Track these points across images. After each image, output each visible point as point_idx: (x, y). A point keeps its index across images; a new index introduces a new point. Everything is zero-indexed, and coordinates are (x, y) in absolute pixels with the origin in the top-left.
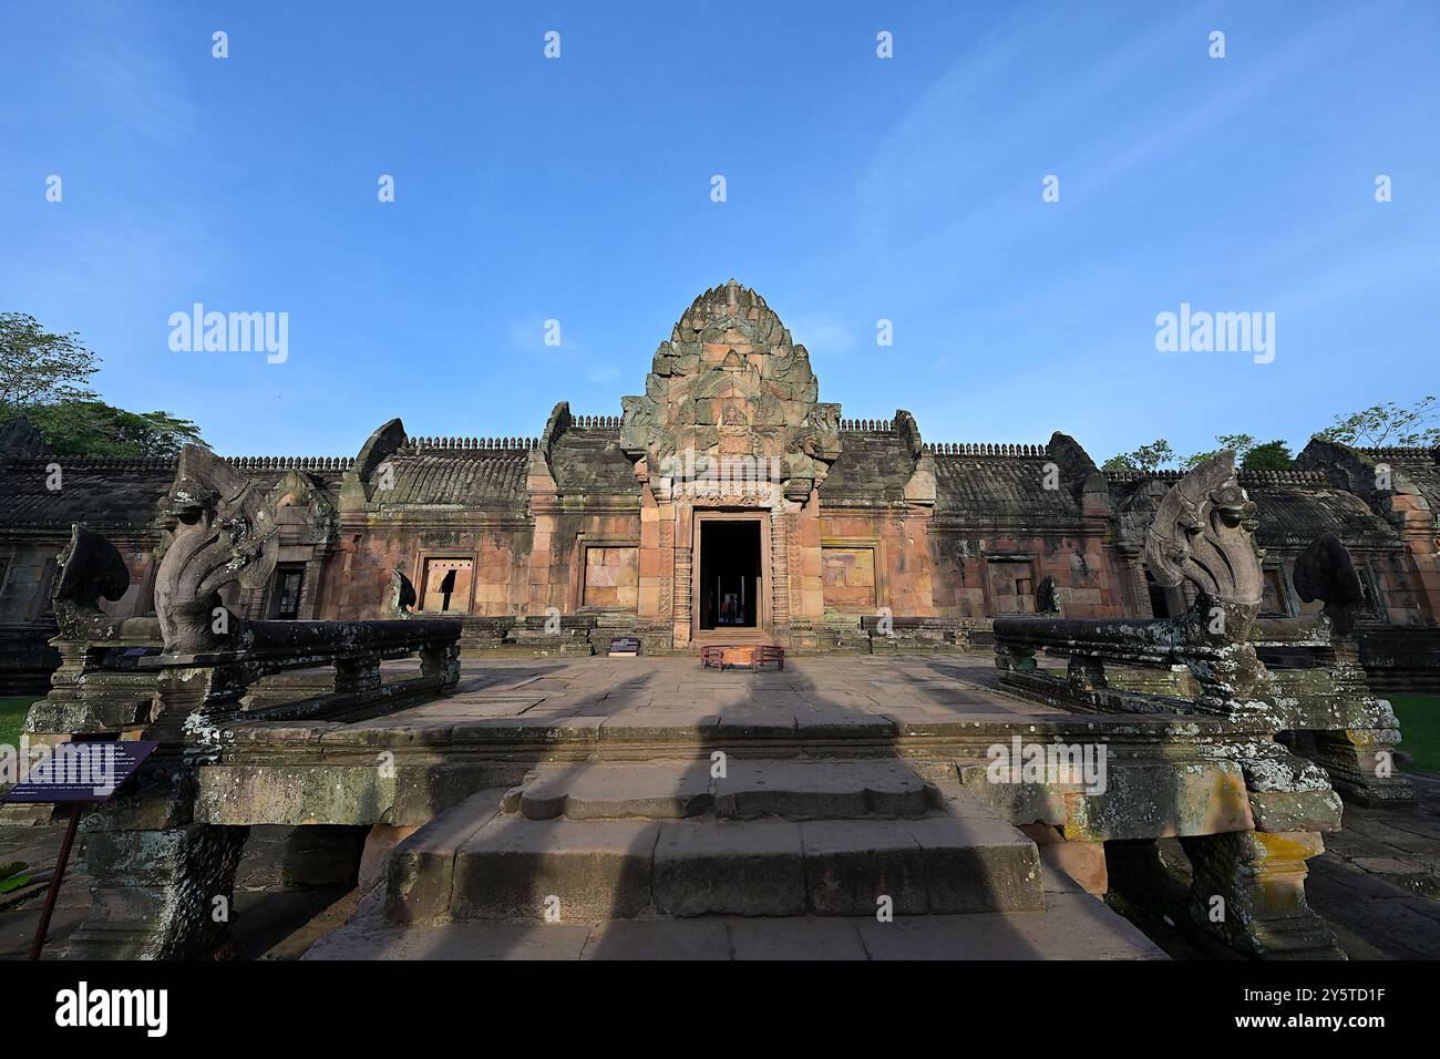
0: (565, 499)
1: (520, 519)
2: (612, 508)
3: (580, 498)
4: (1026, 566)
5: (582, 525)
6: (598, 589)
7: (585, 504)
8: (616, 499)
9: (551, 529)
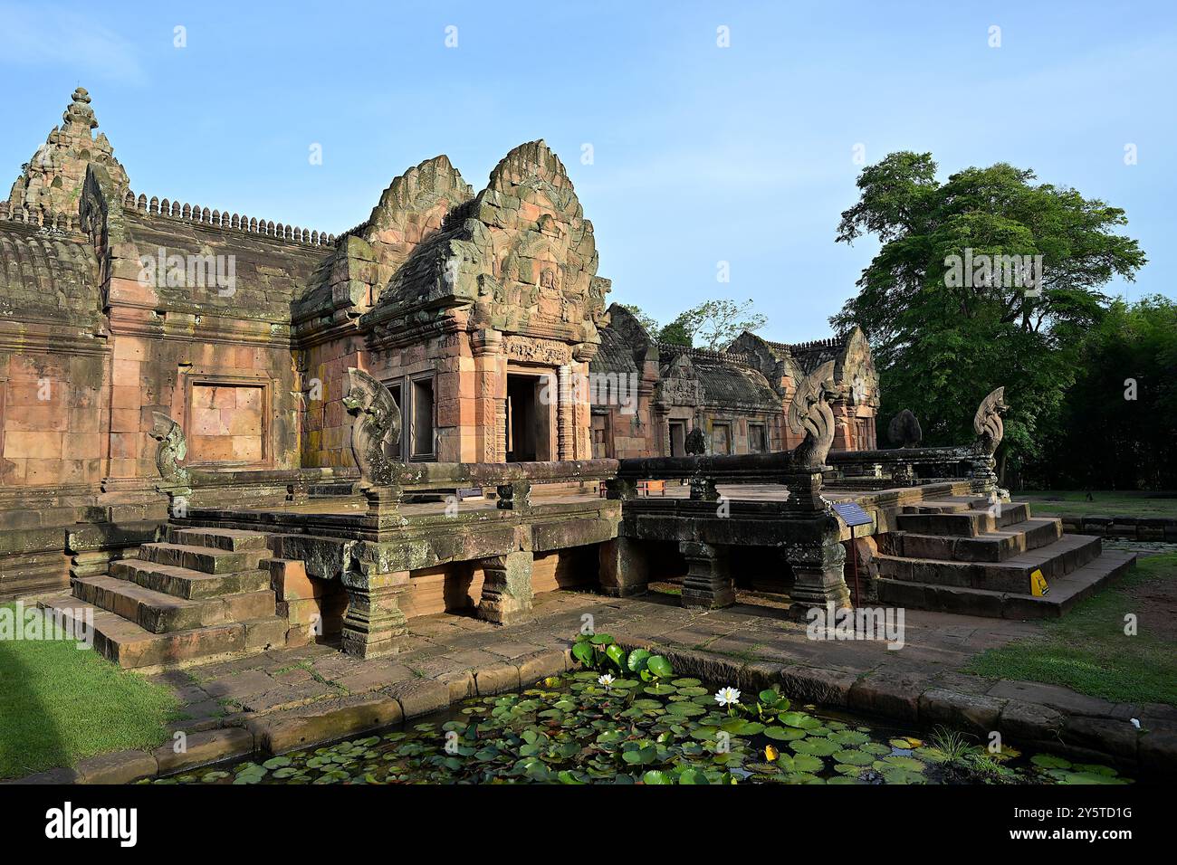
0: (170, 317)
1: (85, 339)
2: (234, 336)
3: (191, 318)
4: (602, 418)
5: (188, 354)
6: (207, 438)
7: (196, 328)
8: (242, 325)
9: (140, 357)
